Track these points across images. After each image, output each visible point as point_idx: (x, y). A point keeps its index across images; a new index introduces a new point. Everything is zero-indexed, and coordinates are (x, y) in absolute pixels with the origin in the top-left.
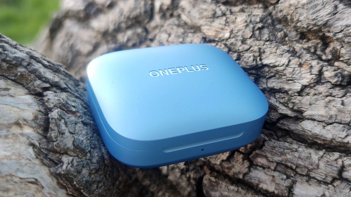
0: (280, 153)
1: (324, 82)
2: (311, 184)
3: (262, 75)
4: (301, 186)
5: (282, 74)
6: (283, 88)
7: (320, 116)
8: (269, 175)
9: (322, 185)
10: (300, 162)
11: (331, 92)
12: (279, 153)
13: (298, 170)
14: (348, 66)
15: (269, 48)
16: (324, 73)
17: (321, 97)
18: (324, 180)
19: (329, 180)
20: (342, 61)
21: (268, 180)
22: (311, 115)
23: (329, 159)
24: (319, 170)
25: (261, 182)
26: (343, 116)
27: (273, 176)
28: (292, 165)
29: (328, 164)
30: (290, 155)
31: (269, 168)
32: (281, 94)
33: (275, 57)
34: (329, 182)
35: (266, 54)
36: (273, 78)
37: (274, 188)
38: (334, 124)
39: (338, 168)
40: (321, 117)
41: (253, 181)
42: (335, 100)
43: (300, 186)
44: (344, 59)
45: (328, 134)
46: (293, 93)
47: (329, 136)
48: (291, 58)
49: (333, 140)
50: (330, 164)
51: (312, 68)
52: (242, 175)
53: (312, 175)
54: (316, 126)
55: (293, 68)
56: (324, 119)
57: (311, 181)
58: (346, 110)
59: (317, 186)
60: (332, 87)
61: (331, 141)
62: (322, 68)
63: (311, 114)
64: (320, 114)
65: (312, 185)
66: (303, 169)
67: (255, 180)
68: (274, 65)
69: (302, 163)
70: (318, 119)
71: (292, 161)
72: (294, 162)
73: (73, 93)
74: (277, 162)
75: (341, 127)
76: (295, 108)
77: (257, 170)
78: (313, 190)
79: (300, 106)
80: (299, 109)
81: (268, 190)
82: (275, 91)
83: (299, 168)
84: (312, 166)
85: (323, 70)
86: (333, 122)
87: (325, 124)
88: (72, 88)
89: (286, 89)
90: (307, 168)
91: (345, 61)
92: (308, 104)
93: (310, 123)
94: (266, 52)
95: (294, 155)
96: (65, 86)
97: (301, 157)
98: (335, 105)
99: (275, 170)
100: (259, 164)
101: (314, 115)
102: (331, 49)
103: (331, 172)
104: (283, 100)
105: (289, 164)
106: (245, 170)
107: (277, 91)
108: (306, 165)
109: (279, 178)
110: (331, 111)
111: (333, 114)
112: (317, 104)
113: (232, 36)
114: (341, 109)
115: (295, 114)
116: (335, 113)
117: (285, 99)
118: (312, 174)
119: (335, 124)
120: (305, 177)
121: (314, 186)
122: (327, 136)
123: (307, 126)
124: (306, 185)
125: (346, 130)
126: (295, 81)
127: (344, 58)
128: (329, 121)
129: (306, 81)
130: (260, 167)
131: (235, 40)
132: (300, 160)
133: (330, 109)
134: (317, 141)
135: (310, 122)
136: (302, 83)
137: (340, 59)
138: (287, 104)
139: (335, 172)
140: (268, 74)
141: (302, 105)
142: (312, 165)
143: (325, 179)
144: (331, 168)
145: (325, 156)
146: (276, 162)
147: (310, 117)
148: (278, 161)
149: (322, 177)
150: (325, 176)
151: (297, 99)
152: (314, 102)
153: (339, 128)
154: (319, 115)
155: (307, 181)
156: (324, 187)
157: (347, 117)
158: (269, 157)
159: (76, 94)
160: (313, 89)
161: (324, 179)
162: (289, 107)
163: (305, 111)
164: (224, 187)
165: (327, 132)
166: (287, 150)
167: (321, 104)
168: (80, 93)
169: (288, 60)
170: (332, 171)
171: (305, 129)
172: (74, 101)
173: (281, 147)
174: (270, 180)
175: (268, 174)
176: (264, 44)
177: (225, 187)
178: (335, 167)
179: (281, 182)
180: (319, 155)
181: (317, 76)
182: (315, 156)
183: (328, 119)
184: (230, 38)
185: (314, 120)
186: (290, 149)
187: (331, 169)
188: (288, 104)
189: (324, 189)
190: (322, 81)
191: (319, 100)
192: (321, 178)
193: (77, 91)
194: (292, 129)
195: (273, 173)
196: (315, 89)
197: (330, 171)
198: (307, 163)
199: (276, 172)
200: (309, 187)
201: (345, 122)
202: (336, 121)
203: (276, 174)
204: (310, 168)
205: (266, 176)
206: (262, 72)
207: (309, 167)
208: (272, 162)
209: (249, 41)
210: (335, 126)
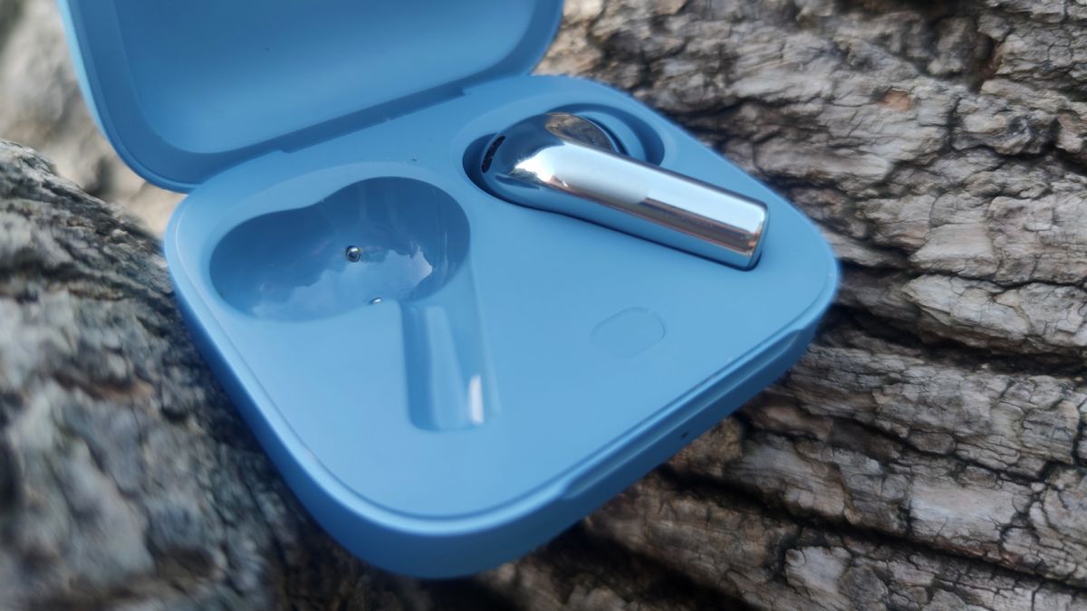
0: (845, 388)
1: (964, 147)
2: (970, 482)
3: (735, 132)
4: (931, 490)
5: (812, 127)
6: (820, 172)
7: (971, 262)
8: (816, 460)
9: (1006, 483)
10: (926, 416)
11: (1000, 180)
12: (842, 389)
13: (919, 441)
14: (1036, 94)
15: (752, 43)
16: (966, 119)
17: (966, 199)
18: (1014, 469)
19: (1032, 469)
20: (1006, 76)
21: (814, 478)
22: (940, 260)
23: (1029, 402)
24: (993, 439)
25: (787, 484)
26: (1060, 259)
27: (835, 467)
28: (897, 426)
29: (1029, 421)
30: (885, 395)
31: (810, 437)
32: (813, 193)
33: (780, 73)
34: (1033, 474)
35: (743, 63)
36: (775, 141)
37: (843, 504)
38: (1029, 287)
39: (1070, 434)
40: (975, 265)
41: (759, 482)
42: (1027, 208)
43: (926, 489)
44: (1016, 69)
45: (1011, 319)
46: (859, 189)
47: (1017, 327)
48: (839, 74)
49: (1029, 339)
50: (1039, 420)
51: (920, 105)
52: (719, 465)
53: (964, 454)
54: (961, 295)
55: (853, 109)
56: (990, 270)
57: (969, 475)
58: (1074, 241)
59: (991, 488)
60: (996, 165)
61: (1025, 342)
62: (957, 104)
63: (941, 257)
64: (971, 254)
65: (969, 484)
66: (935, 435)
67: (767, 477)
68: (780, 99)
69: (933, 421)
70: (967, 270)
71: (897, 415)
72: (905, 418)
73: (98, 274)
74: (836, 414)
75: (1060, 296)
76: (879, 238)
77: (769, 443)
78: (977, 503)
79: (896, 233)
80: (894, 240)
81: (820, 509)
82: (788, 182)
83: (922, 435)
84: (970, 428)
85: (959, 110)
86: (1026, 278)
87: (995, 288)
88: (93, 253)
89: (830, 177)
90: (952, 433)
91: (1017, 77)
92: (926, 222)
93: (938, 285)
94: (742, 59)
95: (904, 396)
96: (62, 256)
97: (929, 400)
98: (1032, 226)
99: (836, 445)
100: (773, 425)
101: (950, 260)
102: (958, 41)
103: (1044, 446)
104: (822, 212)
105: (887, 425)
106: (728, 450)
107: (795, 182)
108: (949, 425)
109: (856, 471)
110: (1014, 245)
111: (1026, 253)
112: (957, 221)
113: (610, 10)
114: (1054, 236)
115: (877, 257)
116: (1033, 251)
117: (834, 208)
118: (967, 451)
119: (1034, 285)
120: (943, 462)
121: (978, 489)
122: (1008, 327)
123: (930, 295)
124: (948, 485)
125: (1077, 304)
126: (863, 148)
127: (1016, 66)
128: (1011, 277)
129: (903, 147)
130: (779, 434)
131: (625, 24)
132: (924, 409)
133: (1010, 237)
134: (964, 341)
135: (937, 281)
136: (889, 156)
137: (999, 72)
138: (844, 226)
139: (1062, 446)
140: (754, 128)
141: (901, 228)
142: (968, 423)
143: (1018, 467)
144: (1042, 434)
145: (1013, 395)
146: (832, 417)
147: (935, 266)
148: (837, 412)
149: (1004, 458)
150: (1015, 455)
151: (884, 210)
152: (944, 216)
153: (1051, 300)
154: (967, 260)
155: (953, 474)
156: (1015, 489)
157: (1079, 262)
158: (805, 401)
159: (112, 275)
160: (927, 174)
161: (1015, 465)
162: (854, 235)
163: (917, 248)
164: (658, 505)
165: (1005, 313)
166: (867, 377)
167: (970, 221)
168: (124, 263)
169: (831, 83)
170: (1048, 443)
171: (925, 307)
172: (114, 321)
173: (846, 369)
174: (823, 476)
175: (811, 459)
176: (731, 33)
177: (662, 504)
178: (1059, 429)
179: (869, 486)
180: (990, 389)
181: (943, 132)
182: (978, 394)
183: (1008, 270)
184: (602, 15)
185: (951, 274)
186: (879, 374)
187: (1043, 437)
188: (846, 224)
189: (1017, 497)
190: (957, 146)
191: (962, 209)
192: (1000, 461)
193: (112, 260)
194: (868, 304)
195: (832, 455)
196: (934, 173)
197: (1042, 442)
198: (949, 420)
199: (842, 450)
200: (960, 491)
201: (1070, 278)
202: (1036, 275)
203: (843, 458)
204: (962, 435)
205: (802, 463)
206: (734, 124)
207: (957, 432)
208: (818, 418)
209: (676, 24)
210: (1036, 295)
